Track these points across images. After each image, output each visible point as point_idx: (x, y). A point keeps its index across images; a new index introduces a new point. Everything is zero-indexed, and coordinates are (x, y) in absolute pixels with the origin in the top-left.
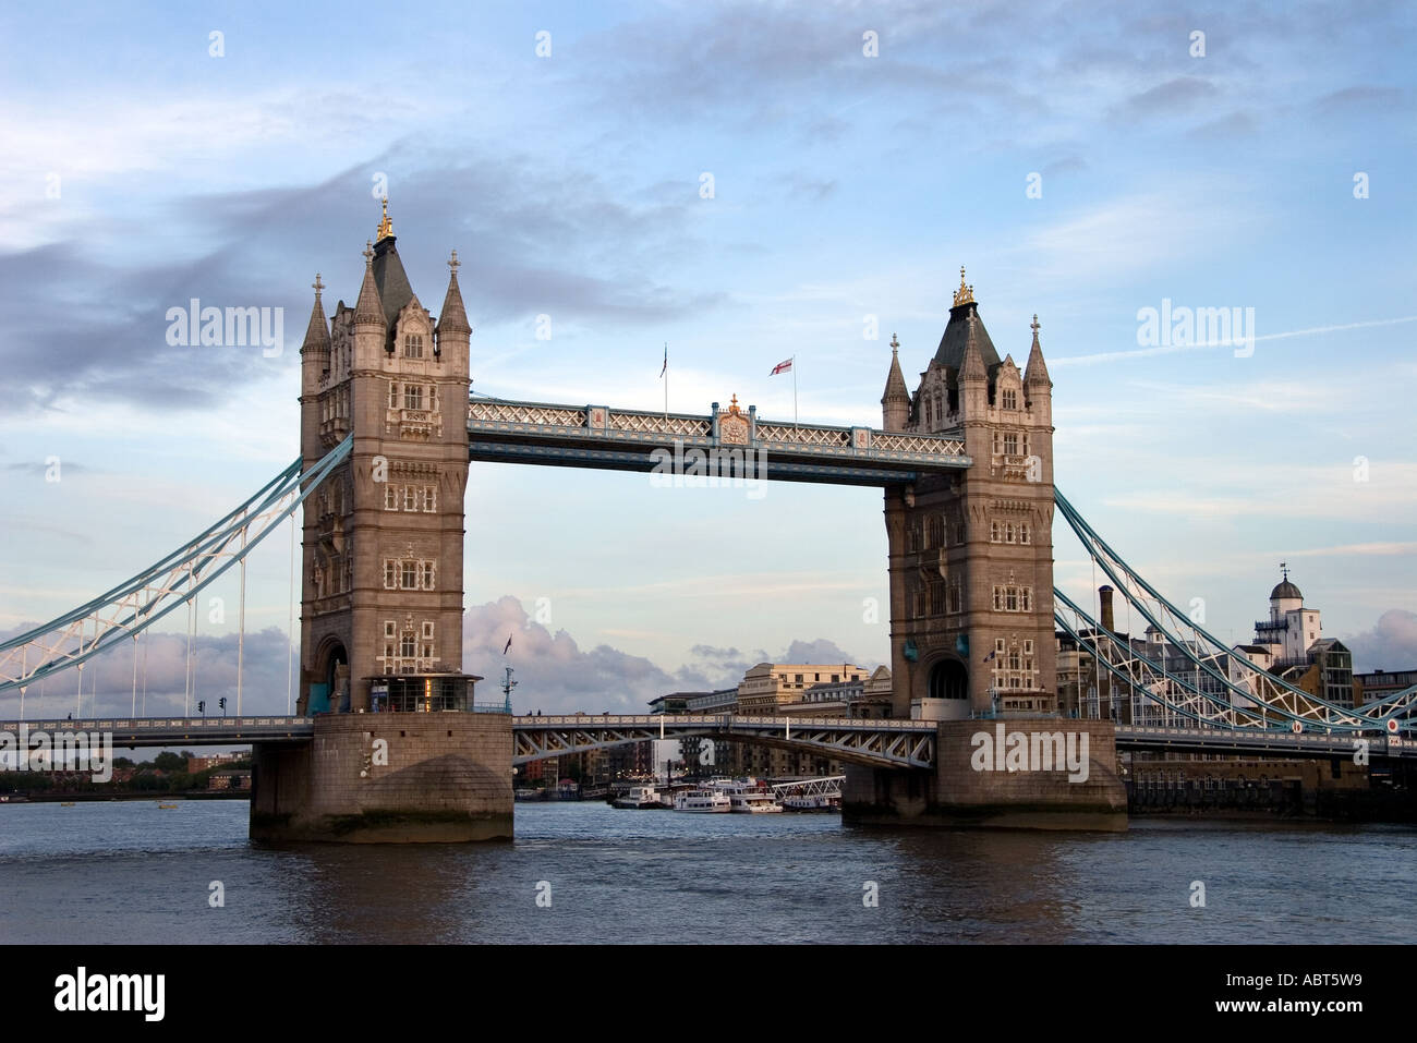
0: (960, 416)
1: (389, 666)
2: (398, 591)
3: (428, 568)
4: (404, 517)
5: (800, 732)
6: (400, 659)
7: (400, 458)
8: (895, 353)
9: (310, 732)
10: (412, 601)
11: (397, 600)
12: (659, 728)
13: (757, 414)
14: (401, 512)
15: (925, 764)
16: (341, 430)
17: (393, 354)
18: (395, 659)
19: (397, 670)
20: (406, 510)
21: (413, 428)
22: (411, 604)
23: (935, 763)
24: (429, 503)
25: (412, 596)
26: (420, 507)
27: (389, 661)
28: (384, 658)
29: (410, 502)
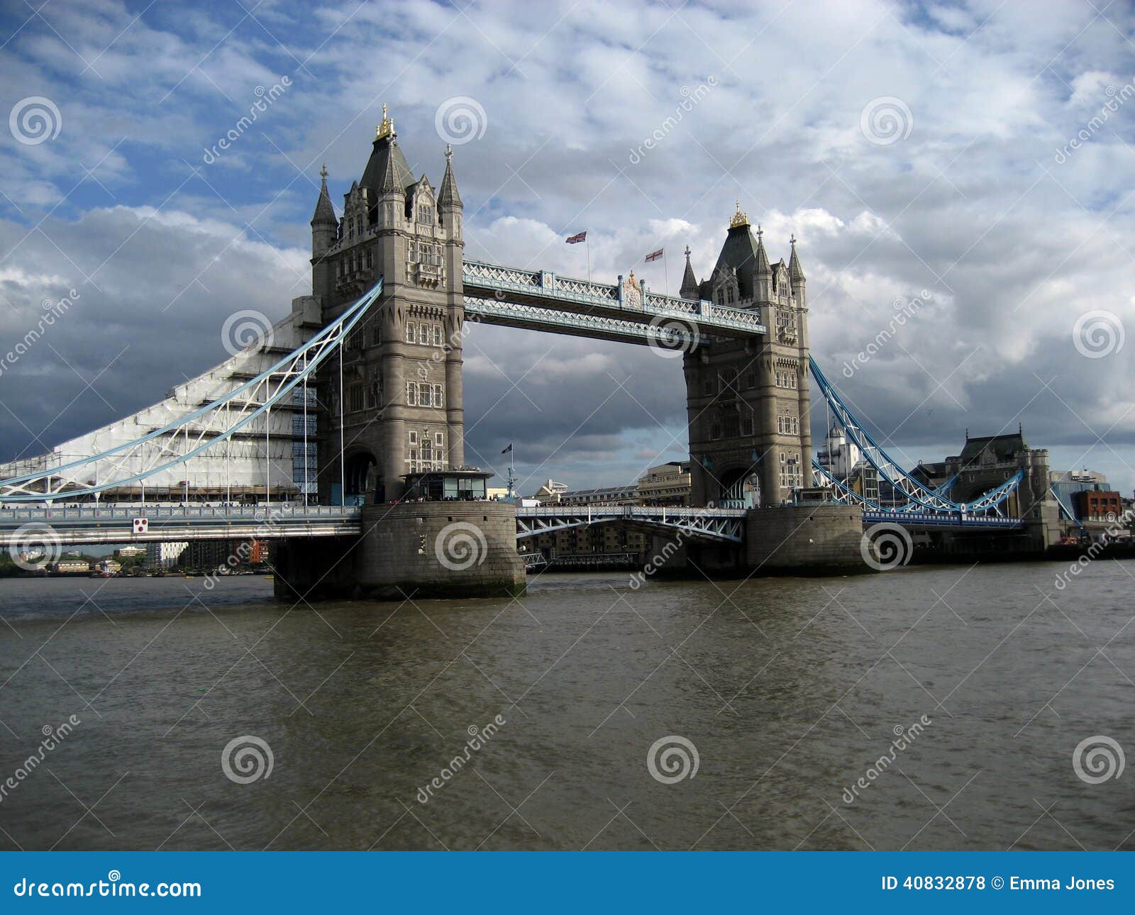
0: (754, 299)
1: (413, 467)
2: (417, 407)
3: (438, 389)
4: (420, 349)
5: (671, 519)
6: (421, 461)
7: (418, 301)
8: (688, 258)
9: (360, 519)
10: (428, 416)
11: (416, 414)
12: (588, 516)
13: (646, 286)
14: (417, 345)
15: (738, 539)
16: (362, 281)
17: (410, 219)
18: (418, 461)
19: (419, 470)
20: (421, 343)
21: (427, 278)
22: (427, 418)
23: (745, 538)
24: (437, 338)
25: (428, 411)
26: (431, 341)
27: (414, 463)
28: (409, 461)
29: (425, 337)
